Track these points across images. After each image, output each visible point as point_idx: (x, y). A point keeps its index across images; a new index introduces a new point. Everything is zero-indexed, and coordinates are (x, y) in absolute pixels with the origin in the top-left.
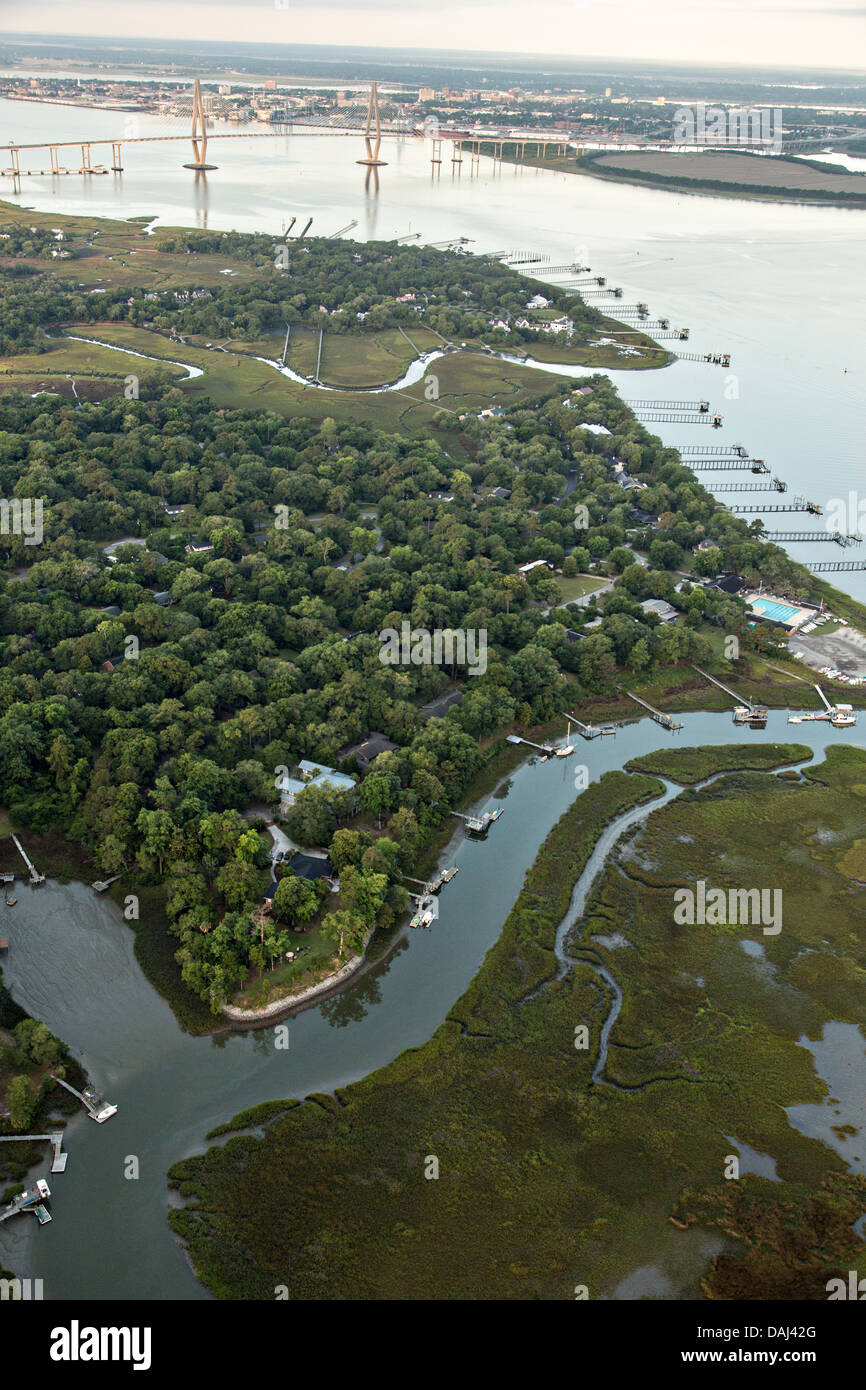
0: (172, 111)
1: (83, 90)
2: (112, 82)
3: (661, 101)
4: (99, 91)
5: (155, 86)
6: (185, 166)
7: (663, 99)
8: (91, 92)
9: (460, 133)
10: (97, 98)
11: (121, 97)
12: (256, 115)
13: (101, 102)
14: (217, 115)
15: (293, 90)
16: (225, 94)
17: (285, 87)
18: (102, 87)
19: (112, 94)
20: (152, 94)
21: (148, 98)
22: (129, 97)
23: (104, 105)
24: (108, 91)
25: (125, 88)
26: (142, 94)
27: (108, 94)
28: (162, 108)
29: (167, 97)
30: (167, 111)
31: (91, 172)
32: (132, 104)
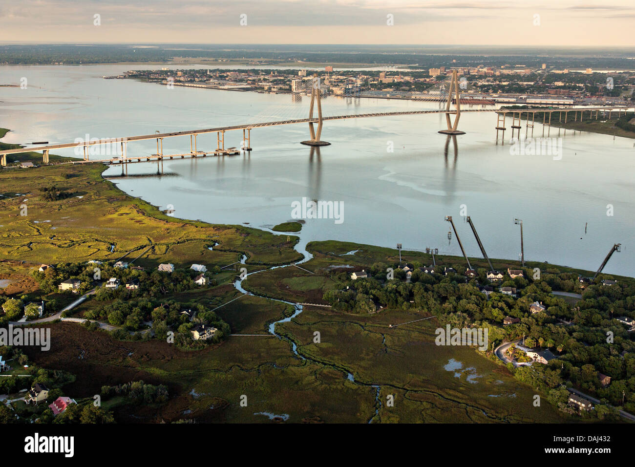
0: (273, 89)
1: (211, 77)
2: (229, 71)
3: (590, 71)
4: (222, 77)
5: (256, 72)
6: (303, 143)
7: (590, 69)
8: (217, 78)
9: (489, 101)
10: (221, 82)
11: (236, 81)
12: (332, 91)
13: (223, 84)
14: (305, 92)
15: (345, 72)
16: (304, 76)
17: (339, 70)
18: (223, 74)
19: (231, 79)
20: (256, 78)
21: (254, 80)
22: (241, 81)
23: (226, 87)
24: (227, 77)
25: (238, 75)
26: (250, 78)
27: (227, 79)
28: (266, 88)
29: (267, 79)
30: (269, 90)
31: (225, 154)
32: (244, 85)
